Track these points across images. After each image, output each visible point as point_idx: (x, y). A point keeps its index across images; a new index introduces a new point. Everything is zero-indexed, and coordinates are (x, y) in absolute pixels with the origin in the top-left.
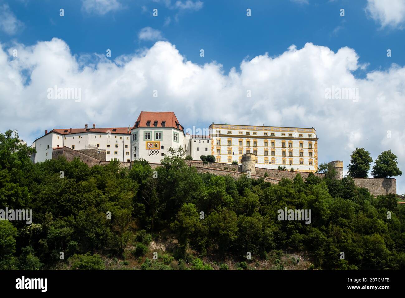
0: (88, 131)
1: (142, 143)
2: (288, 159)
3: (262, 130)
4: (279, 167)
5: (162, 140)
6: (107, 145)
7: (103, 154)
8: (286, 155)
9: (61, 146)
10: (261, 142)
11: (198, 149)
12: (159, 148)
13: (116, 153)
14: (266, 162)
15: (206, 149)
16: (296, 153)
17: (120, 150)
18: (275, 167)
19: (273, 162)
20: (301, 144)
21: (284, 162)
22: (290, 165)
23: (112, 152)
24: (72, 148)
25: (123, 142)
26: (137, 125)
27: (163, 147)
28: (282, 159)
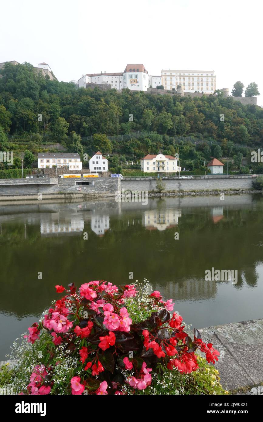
0: (102, 74)
1: (128, 80)
2: (200, 87)
3: (187, 72)
4: (196, 91)
5: (138, 79)
6: (112, 82)
7: (110, 86)
8: (200, 85)
9: (90, 82)
10: (187, 79)
11: (155, 83)
12: (136, 83)
13: (116, 85)
14: (189, 89)
15: (159, 83)
16: (205, 84)
17: (118, 84)
18: (193, 92)
19: (193, 89)
20: (208, 79)
21: (198, 89)
22: (201, 90)
23: (114, 85)
24: (95, 83)
25: (119, 80)
26: (125, 72)
27: (138, 82)
28: (197, 87)
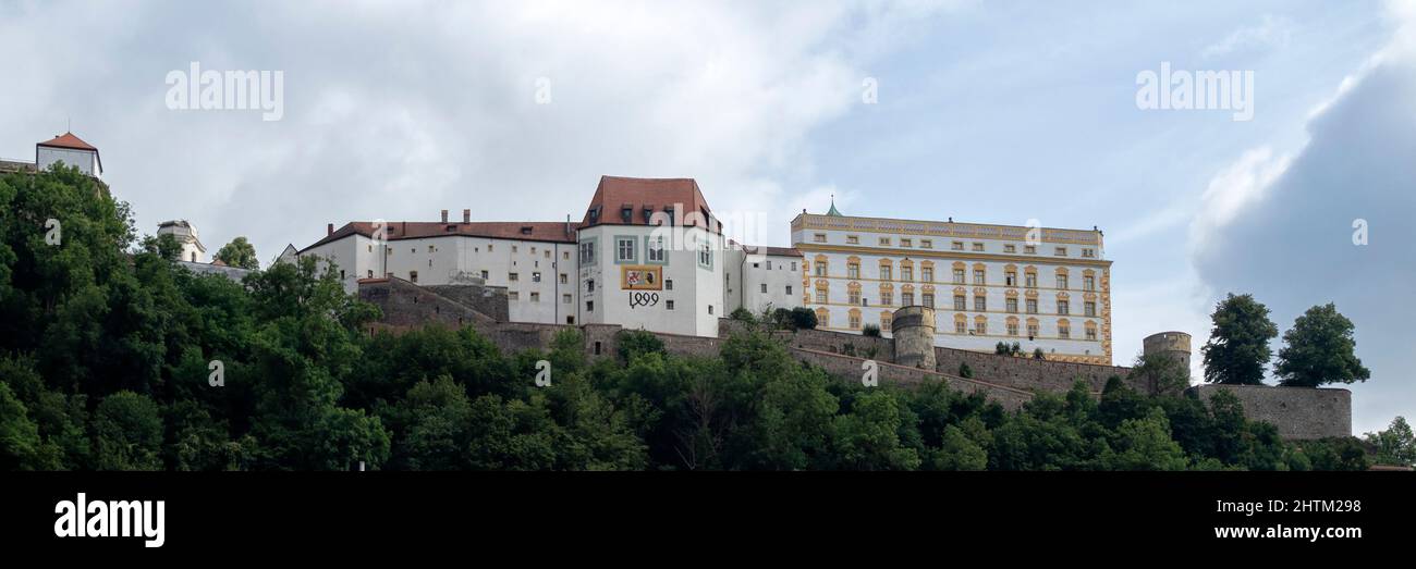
0: (448, 230)
1: (610, 272)
2: (1023, 321)
3: (946, 234)
4: (1000, 346)
5: (667, 264)
6: (510, 274)
7: (501, 299)
8: (1019, 310)
9: (378, 275)
10: (943, 269)
11: (764, 288)
12: (658, 286)
13: (535, 296)
14: (960, 328)
15: (789, 289)
16: (1047, 303)
17: (546, 289)
18: (988, 345)
20: (1064, 276)
21: (1013, 330)
22: (1031, 338)
23: (525, 296)
24: (408, 278)
25: (555, 265)
26: (594, 218)
27: (669, 284)
28: (1005, 321)
